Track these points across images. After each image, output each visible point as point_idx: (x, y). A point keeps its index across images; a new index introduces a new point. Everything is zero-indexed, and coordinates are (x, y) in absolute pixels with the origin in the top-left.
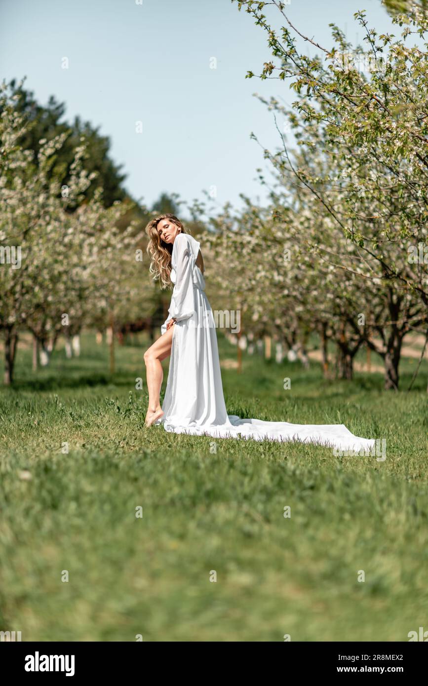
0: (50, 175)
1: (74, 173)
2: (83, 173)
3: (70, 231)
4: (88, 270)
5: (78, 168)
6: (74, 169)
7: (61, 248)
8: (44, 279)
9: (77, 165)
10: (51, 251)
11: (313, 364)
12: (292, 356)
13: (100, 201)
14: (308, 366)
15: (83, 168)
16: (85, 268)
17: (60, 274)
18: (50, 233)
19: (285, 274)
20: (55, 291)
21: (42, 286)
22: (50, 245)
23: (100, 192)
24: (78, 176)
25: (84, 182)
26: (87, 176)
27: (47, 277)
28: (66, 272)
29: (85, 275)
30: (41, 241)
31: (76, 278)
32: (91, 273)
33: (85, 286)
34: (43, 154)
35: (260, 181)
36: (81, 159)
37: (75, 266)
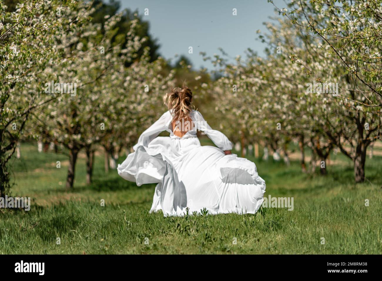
0: (113, 40)
1: (129, 38)
2: (137, 38)
3: (128, 78)
4: (142, 105)
5: (133, 35)
6: (130, 36)
7: (122, 91)
8: (111, 113)
9: (132, 33)
10: (115, 93)
11: (292, 162)
12: (276, 156)
13: (148, 57)
14: (288, 164)
15: (136, 34)
16: (139, 104)
17: (122, 109)
18: (113, 80)
19: (282, 104)
20: (119, 120)
21: (109, 117)
22: (114, 88)
23: (147, 50)
24: (133, 40)
25: (137, 44)
26: (140, 40)
27: (113, 111)
28: (126, 107)
29: (140, 108)
30: (107, 86)
31: (133, 111)
32: (144, 107)
33: (140, 115)
34: (108, 25)
35: (261, 40)
36: (135, 28)
37: (132, 103)
